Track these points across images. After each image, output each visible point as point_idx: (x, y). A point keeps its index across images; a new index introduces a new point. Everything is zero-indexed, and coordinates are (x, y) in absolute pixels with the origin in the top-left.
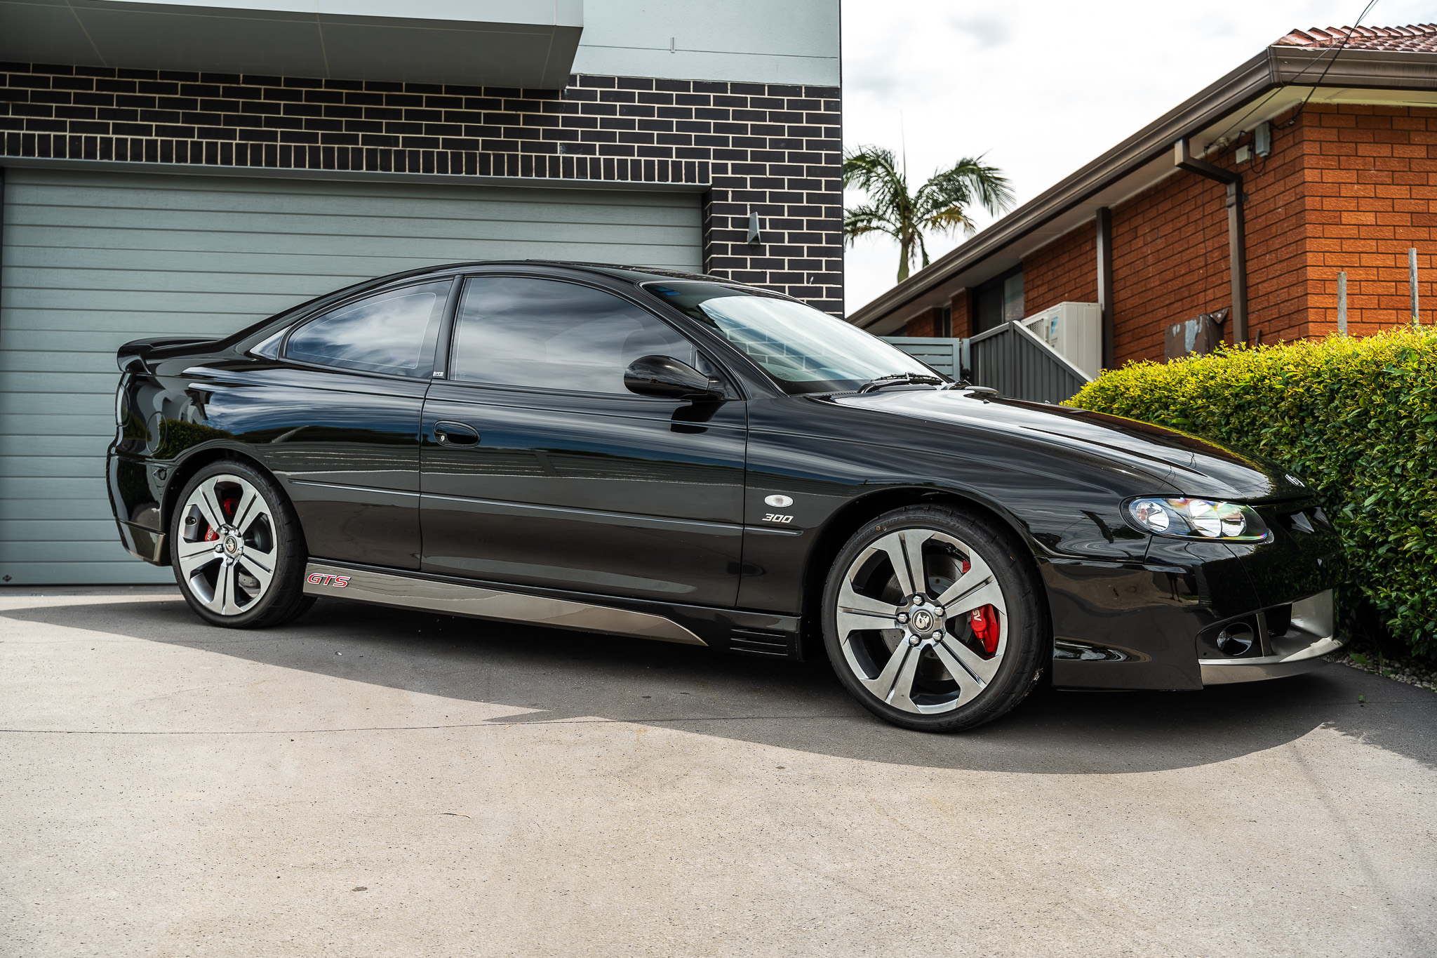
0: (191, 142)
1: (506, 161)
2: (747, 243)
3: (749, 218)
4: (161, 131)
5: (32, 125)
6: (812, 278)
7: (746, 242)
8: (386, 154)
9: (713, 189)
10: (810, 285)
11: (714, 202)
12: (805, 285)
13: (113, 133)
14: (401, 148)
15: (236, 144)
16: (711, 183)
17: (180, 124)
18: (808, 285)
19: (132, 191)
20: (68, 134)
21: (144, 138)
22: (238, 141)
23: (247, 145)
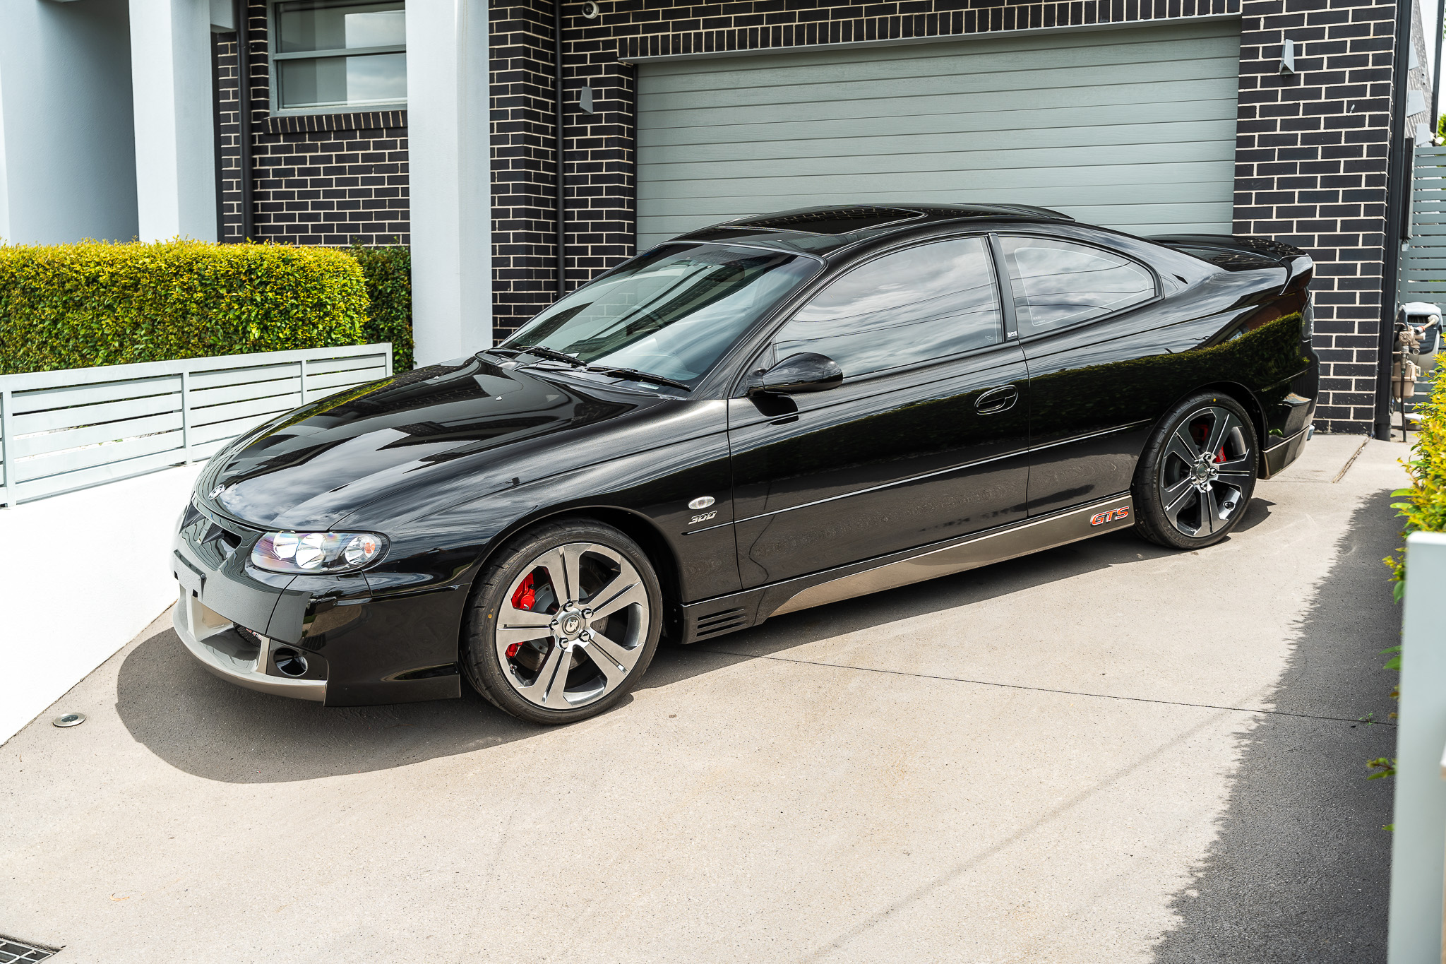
0: (761, 28)
1: (1029, 13)
2: (1279, 74)
3: (1282, 46)
4: (739, 21)
5: (647, 29)
6: (1354, 106)
7: (1278, 72)
8: (920, 19)
9: (1243, 17)
10: (1351, 114)
11: (1243, 32)
12: (1345, 114)
13: (703, 29)
14: (933, 12)
15: (796, 25)
16: (1241, 11)
17: (752, 14)
18: (1348, 114)
19: (728, 73)
20: (671, 33)
21: (725, 29)
22: (797, 23)
23: (804, 25)
